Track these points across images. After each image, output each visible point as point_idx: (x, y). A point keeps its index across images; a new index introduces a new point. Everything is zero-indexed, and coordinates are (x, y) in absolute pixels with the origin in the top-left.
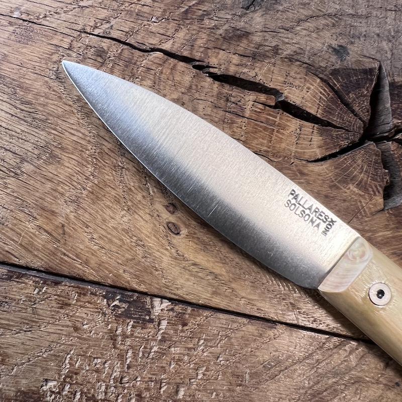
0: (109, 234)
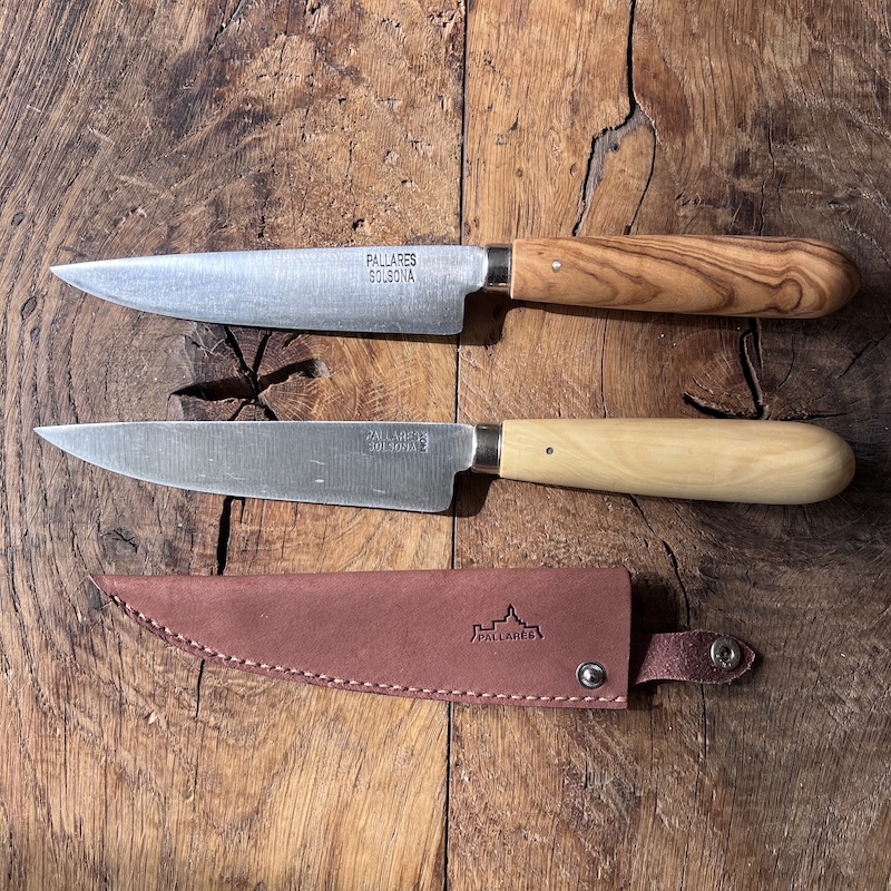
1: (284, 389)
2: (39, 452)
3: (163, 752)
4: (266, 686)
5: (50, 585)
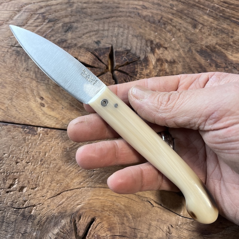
0: (22, 108)
1: (110, 78)
2: (98, 8)
3: (4, 36)
4: (17, 66)
5: (58, 9)
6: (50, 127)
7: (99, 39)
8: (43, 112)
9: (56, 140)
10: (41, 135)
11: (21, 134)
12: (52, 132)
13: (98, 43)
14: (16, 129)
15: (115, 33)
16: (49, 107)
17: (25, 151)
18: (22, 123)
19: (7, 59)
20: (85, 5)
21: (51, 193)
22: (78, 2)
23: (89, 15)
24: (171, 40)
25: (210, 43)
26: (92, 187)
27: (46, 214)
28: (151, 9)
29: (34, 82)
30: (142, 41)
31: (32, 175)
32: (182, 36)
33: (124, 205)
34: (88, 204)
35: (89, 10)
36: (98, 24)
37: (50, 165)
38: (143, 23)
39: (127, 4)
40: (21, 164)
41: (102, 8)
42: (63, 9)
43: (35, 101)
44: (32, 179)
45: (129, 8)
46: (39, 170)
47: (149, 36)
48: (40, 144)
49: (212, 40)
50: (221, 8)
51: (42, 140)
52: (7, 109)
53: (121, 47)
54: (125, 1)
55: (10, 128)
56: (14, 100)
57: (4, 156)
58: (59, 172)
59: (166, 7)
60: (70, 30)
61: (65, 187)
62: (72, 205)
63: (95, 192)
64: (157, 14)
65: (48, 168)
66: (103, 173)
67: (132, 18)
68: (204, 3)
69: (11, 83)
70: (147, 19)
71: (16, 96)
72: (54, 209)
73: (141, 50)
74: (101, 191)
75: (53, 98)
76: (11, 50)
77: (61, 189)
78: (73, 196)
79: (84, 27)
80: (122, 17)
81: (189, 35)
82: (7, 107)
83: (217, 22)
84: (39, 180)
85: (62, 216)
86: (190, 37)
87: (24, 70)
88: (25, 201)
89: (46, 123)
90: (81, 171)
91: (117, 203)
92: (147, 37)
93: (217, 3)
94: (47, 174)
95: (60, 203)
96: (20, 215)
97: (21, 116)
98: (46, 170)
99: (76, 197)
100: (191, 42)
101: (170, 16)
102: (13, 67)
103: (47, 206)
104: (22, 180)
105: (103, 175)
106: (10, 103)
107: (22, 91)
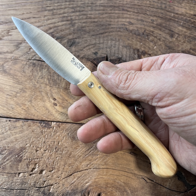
0: (39, 108)
2: (94, 26)
3: (23, 52)
4: (34, 75)
5: (63, 29)
6: (62, 121)
7: (96, 51)
8: (56, 110)
9: (67, 132)
10: (55, 128)
11: (39, 128)
12: (63, 125)
13: (96, 53)
14: (35, 124)
15: (109, 45)
16: (61, 106)
17: (43, 141)
18: (40, 119)
19: (26, 70)
20: (84, 25)
21: (65, 175)
22: (78, 22)
23: (87, 32)
24: (153, 48)
25: (185, 49)
26: (97, 169)
27: (62, 191)
28: (136, 24)
29: (48, 87)
30: (131, 50)
31: (49, 161)
32: (162, 44)
33: (124, 182)
34: (95, 182)
35: (87, 28)
36: (95, 39)
37: (62, 152)
38: (130, 36)
39: (117, 22)
40: (40, 152)
41: (97, 26)
42: (67, 29)
43: (50, 101)
44: (50, 164)
45: (118, 25)
46: (55, 156)
47: (136, 45)
48: (54, 135)
49: (187, 46)
50: (192, 20)
51: (56, 132)
52: (27, 109)
53: (114, 56)
54: (115, 20)
55: (30, 124)
56: (33, 102)
57: (26, 146)
58: (70, 157)
59: (148, 22)
60: (74, 45)
61: (75, 169)
62: (82, 183)
63: (99, 173)
64: (141, 28)
65: (61, 154)
66: (105, 157)
67: (122, 32)
68: (178, 17)
69: (30, 88)
70: (133, 33)
71: (34, 98)
72: (68, 187)
73: (130, 57)
74: (104, 171)
75: (63, 99)
76: (29, 63)
77: (72, 171)
78: (82, 176)
79: (84, 42)
80: (113, 32)
81: (168, 43)
82: (28, 107)
83: (190, 32)
84: (54, 164)
85: (74, 193)
86: (169, 45)
87: (40, 78)
88: (45, 182)
89: (58, 118)
90: (87, 156)
91: (118, 181)
92: (135, 47)
93: (189, 16)
94: (61, 159)
95: (72, 182)
96: (41, 193)
97: (39, 114)
98: (60, 156)
99: (85, 177)
100: (170, 49)
101: (152, 29)
102: (31, 75)
103: (62, 185)
104: (42, 164)
105: (105, 159)
106: (30, 104)
107: (39, 94)
